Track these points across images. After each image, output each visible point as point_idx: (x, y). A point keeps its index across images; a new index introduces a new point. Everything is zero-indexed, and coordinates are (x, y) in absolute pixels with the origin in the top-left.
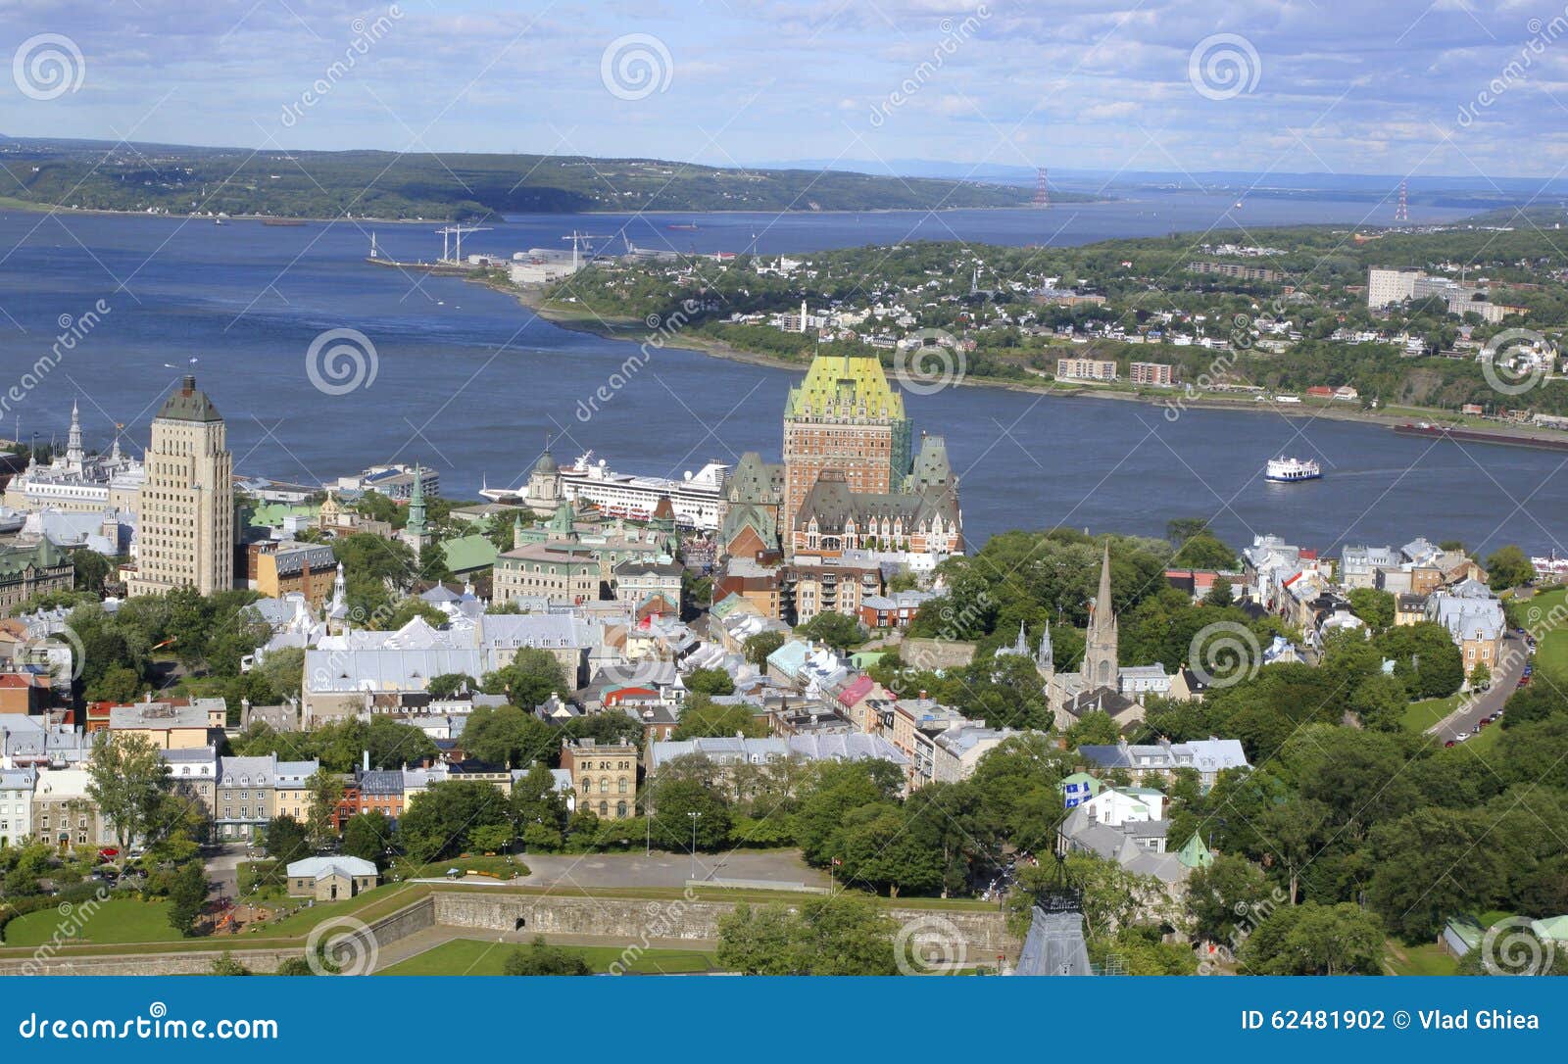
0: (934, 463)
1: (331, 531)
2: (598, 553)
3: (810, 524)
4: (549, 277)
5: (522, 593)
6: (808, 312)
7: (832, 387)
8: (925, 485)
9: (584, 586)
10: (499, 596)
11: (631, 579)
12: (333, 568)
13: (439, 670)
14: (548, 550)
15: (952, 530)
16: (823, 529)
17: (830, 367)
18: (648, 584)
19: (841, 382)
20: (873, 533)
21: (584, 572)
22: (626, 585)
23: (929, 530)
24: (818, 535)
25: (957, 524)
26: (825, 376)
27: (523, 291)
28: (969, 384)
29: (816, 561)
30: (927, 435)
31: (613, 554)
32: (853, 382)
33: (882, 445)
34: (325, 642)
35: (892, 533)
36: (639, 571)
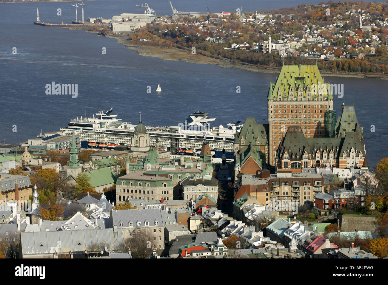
0: (349, 120)
1: (28, 168)
2: (171, 175)
3: (284, 156)
4: (132, 28)
5: (132, 198)
6: (272, 42)
7: (292, 82)
8: (344, 132)
9: (165, 193)
10: (120, 200)
11: (190, 188)
12: (32, 187)
13: (92, 241)
14: (145, 174)
15: (361, 155)
16: (291, 158)
17: (291, 71)
18: (200, 189)
19: (297, 79)
20: (318, 159)
21: (165, 185)
22: (188, 191)
23: (348, 156)
24: (289, 161)
25: (363, 152)
26: (288, 76)
27: (117, 36)
28: (360, 77)
29: (289, 175)
30: (345, 105)
31: (179, 175)
32: (303, 78)
33: (321, 111)
34: (30, 228)
35: (328, 158)
36: (194, 184)
